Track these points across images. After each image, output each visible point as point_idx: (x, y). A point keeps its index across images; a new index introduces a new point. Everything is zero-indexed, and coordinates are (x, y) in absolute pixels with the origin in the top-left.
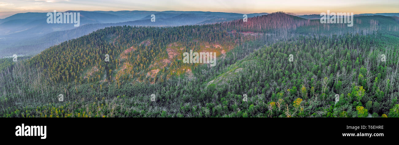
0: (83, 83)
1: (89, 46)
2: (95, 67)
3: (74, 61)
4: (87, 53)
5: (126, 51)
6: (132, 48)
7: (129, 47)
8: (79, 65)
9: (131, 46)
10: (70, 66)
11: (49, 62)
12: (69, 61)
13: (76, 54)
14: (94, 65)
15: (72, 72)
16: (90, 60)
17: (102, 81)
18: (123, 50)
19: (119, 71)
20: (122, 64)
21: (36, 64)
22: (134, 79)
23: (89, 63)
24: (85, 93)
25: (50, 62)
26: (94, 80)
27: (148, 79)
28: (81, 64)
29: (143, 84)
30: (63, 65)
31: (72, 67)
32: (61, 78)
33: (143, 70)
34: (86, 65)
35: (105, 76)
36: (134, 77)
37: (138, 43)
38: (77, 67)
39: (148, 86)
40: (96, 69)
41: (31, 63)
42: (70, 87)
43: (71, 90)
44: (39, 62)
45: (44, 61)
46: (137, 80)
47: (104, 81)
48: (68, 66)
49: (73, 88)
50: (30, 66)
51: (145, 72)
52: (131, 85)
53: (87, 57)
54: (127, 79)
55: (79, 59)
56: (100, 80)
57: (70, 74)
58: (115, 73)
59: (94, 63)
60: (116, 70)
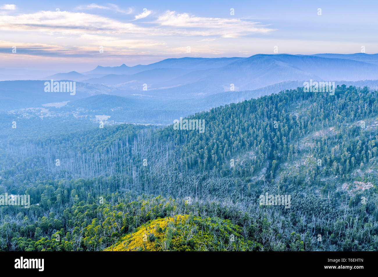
0: (225, 175)
1: (252, 116)
2: (252, 153)
3: (221, 137)
4: (246, 128)
5: (317, 134)
6: (331, 129)
7: (325, 126)
8: (226, 145)
9: (330, 126)
10: (213, 145)
11: (186, 135)
12: (215, 136)
13: (229, 127)
14: (250, 148)
15: (214, 154)
16: (245, 139)
17: (256, 177)
18: (311, 131)
19: (291, 167)
20: (301, 155)
21: (168, 136)
22: (312, 187)
23: (243, 145)
24: (223, 192)
25: (188, 135)
26: (244, 173)
27: (338, 195)
28: (230, 144)
29: (325, 200)
30: (203, 142)
31: (215, 146)
32: (196, 162)
33: (336, 175)
34: (237, 146)
35: (264, 170)
36: (313, 184)
37: (347, 122)
38: (223, 147)
39: (333, 208)
40: (252, 155)
41: (162, 133)
42: (204, 179)
43: (204, 184)
44: (173, 134)
45: (180, 134)
46: (317, 191)
47: (260, 179)
48: (210, 144)
49: (210, 180)
50: (159, 138)
51: (338, 179)
52: (302, 196)
53: (243, 133)
54: (300, 183)
55: (230, 135)
56: (253, 176)
57: (210, 158)
58: (283, 169)
59: (251, 145)
60: (286, 164)
